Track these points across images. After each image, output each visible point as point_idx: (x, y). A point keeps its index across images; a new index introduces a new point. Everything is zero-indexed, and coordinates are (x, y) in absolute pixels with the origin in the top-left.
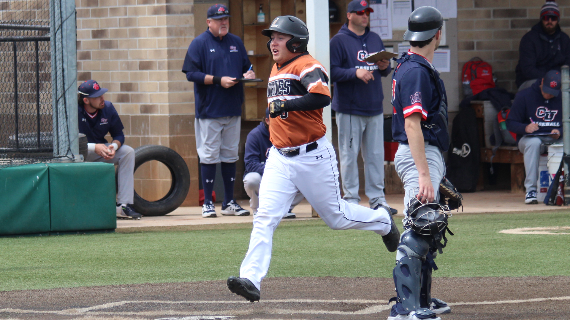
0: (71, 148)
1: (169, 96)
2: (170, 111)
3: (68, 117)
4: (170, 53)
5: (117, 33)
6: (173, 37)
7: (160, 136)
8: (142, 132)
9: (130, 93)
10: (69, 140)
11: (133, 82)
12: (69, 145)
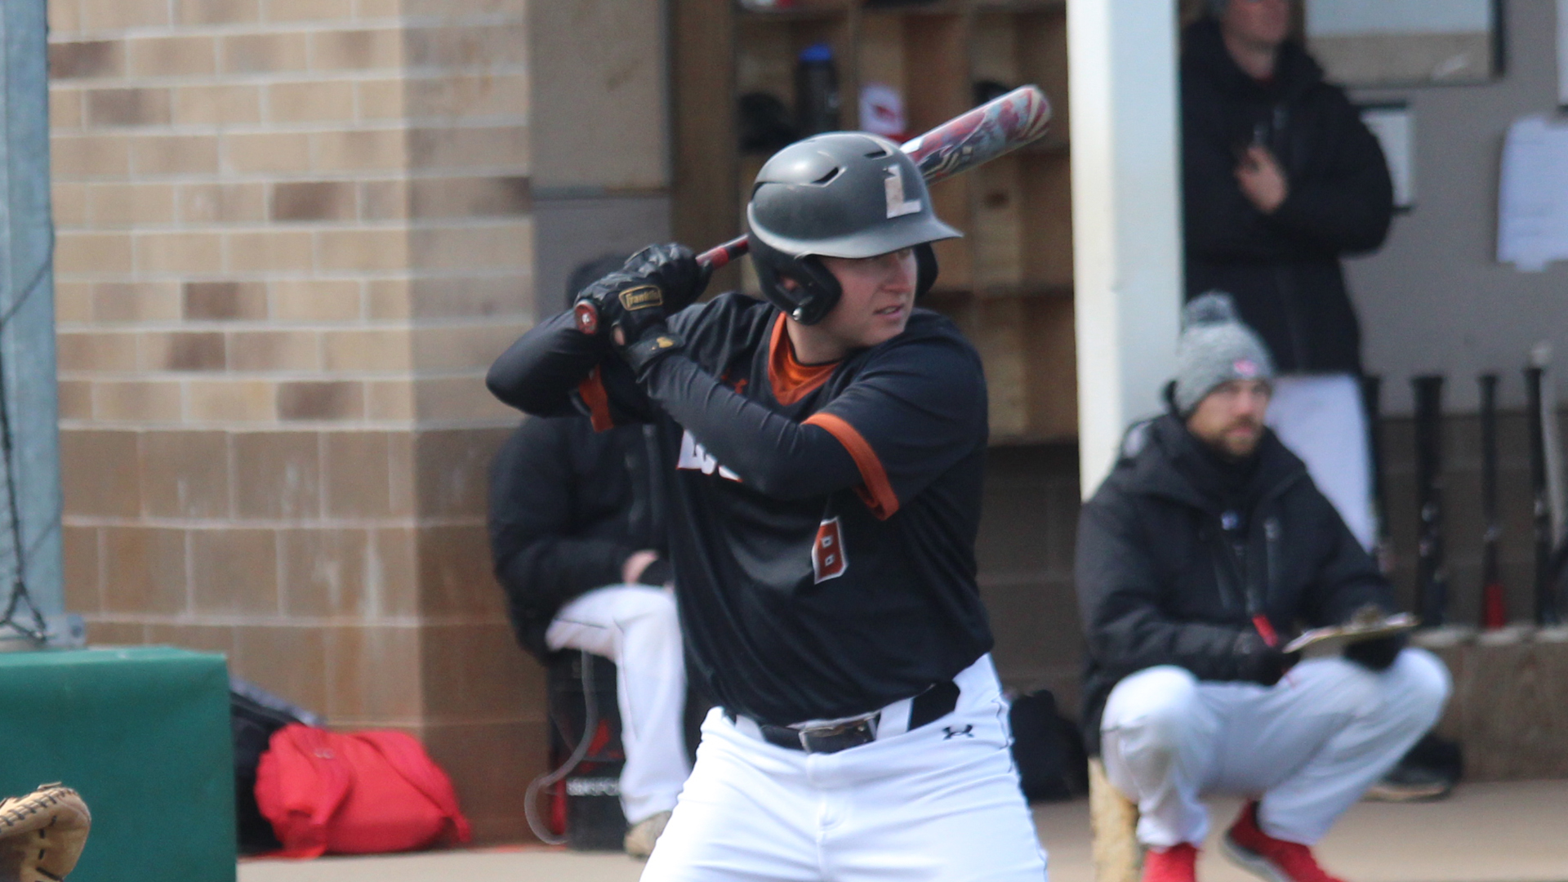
0: (33, 583)
1: (416, 340)
2: (422, 407)
3: (15, 441)
4: (420, 146)
5: (168, 56)
6: (431, 73)
7: (371, 525)
8: (287, 507)
9: (228, 328)
10: (19, 548)
11: (242, 276)
12: (20, 570)
